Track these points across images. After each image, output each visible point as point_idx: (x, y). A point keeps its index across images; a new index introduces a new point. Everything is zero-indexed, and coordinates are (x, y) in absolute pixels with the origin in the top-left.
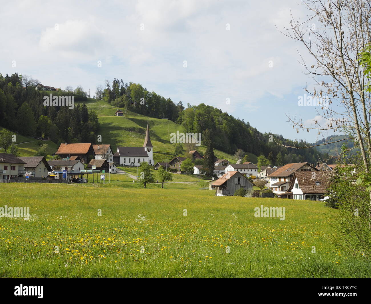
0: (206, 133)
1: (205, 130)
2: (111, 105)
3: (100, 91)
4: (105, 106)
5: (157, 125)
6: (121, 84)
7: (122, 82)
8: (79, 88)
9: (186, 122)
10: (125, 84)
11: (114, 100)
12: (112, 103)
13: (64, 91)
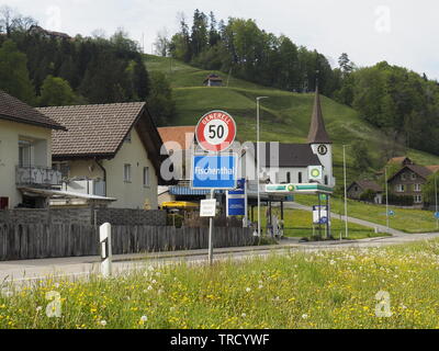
0: (411, 119)
1: (409, 113)
2: (192, 66)
3: (163, 41)
4: (179, 67)
5: (297, 105)
6: (209, 22)
7: (212, 16)
8: (121, 33)
9: (363, 98)
10: (218, 21)
11: (197, 56)
12: (193, 62)
13: (90, 38)
